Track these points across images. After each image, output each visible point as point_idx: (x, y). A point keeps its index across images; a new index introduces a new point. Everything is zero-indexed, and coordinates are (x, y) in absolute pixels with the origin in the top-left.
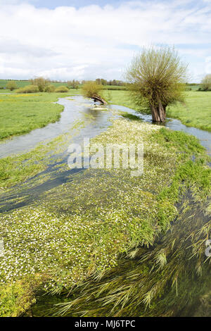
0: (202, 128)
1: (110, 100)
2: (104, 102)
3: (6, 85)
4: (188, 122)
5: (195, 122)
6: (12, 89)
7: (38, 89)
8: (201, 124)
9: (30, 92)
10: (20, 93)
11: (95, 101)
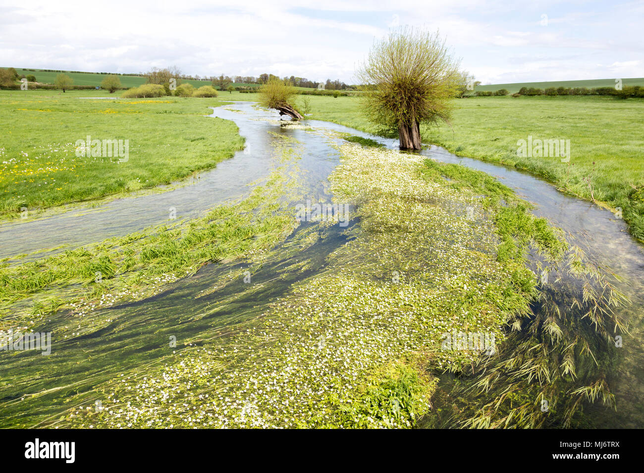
0: (484, 160)
1: (307, 112)
2: (298, 115)
3: (101, 84)
4: (459, 149)
5: (470, 149)
6: (112, 90)
7: (164, 92)
8: (482, 154)
9: (149, 96)
10: (131, 97)
11: (281, 114)
